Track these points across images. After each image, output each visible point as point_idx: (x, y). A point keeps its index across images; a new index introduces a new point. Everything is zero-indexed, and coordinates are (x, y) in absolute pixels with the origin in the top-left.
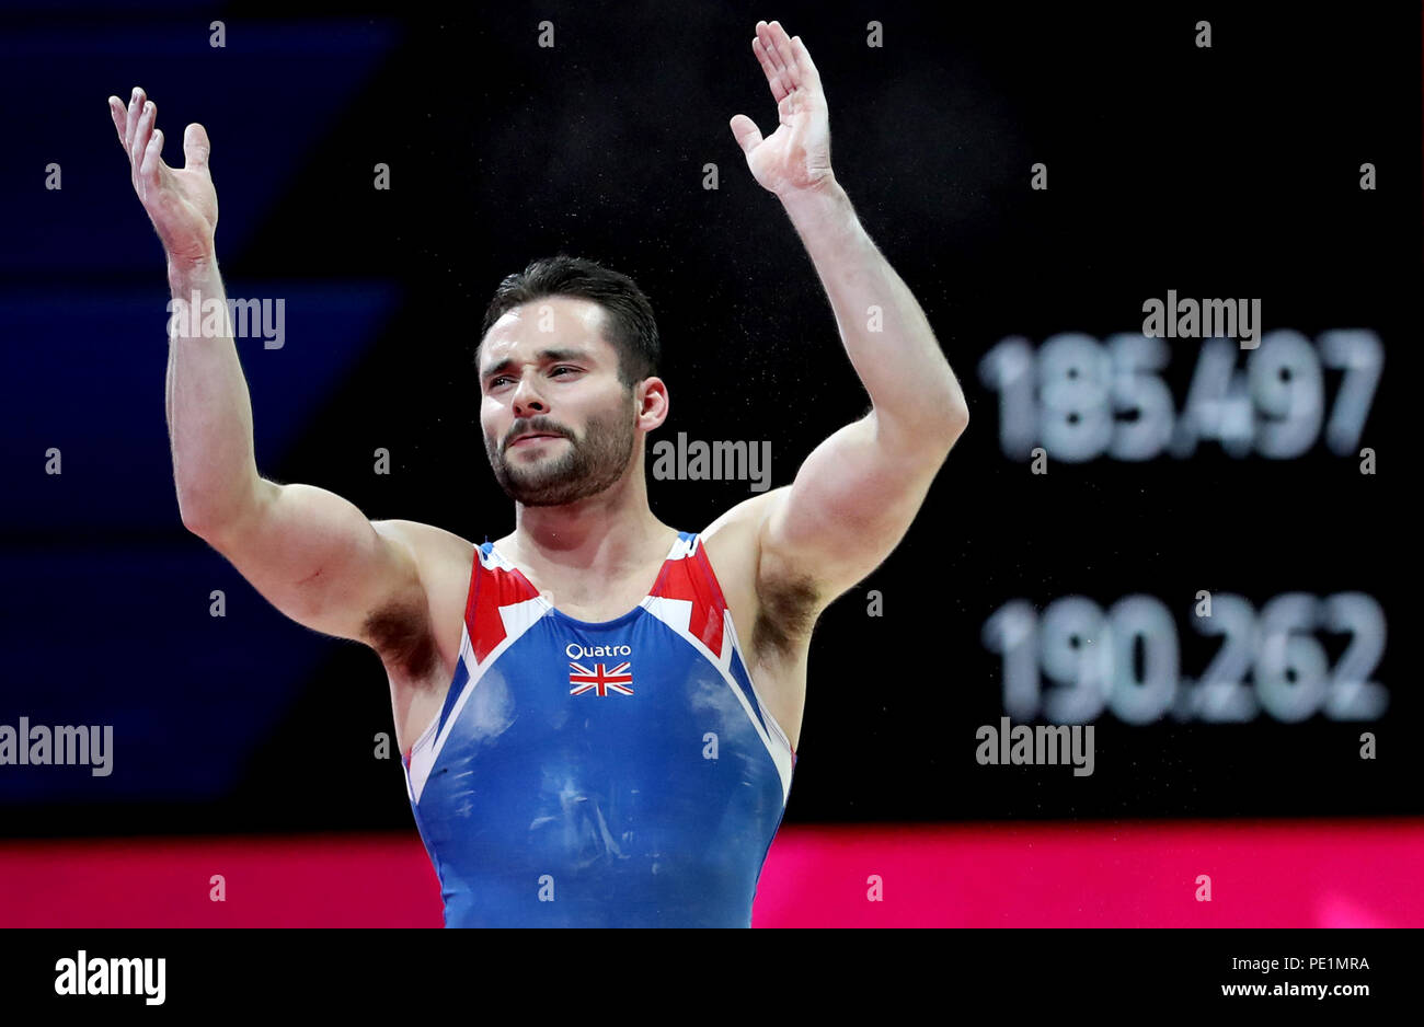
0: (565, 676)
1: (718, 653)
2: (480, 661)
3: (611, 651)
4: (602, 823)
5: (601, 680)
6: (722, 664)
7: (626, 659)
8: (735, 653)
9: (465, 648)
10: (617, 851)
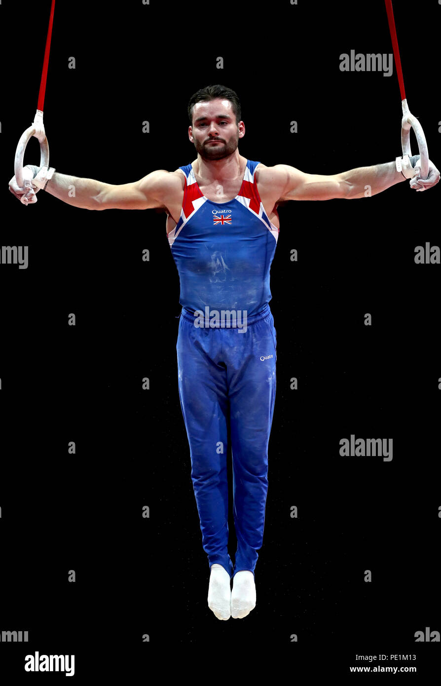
0: (212, 219)
1: (258, 213)
2: (187, 218)
3: (226, 212)
4: (223, 260)
5: (222, 220)
6: (260, 216)
7: (230, 214)
8: (263, 213)
9: (182, 214)
10: (227, 268)
